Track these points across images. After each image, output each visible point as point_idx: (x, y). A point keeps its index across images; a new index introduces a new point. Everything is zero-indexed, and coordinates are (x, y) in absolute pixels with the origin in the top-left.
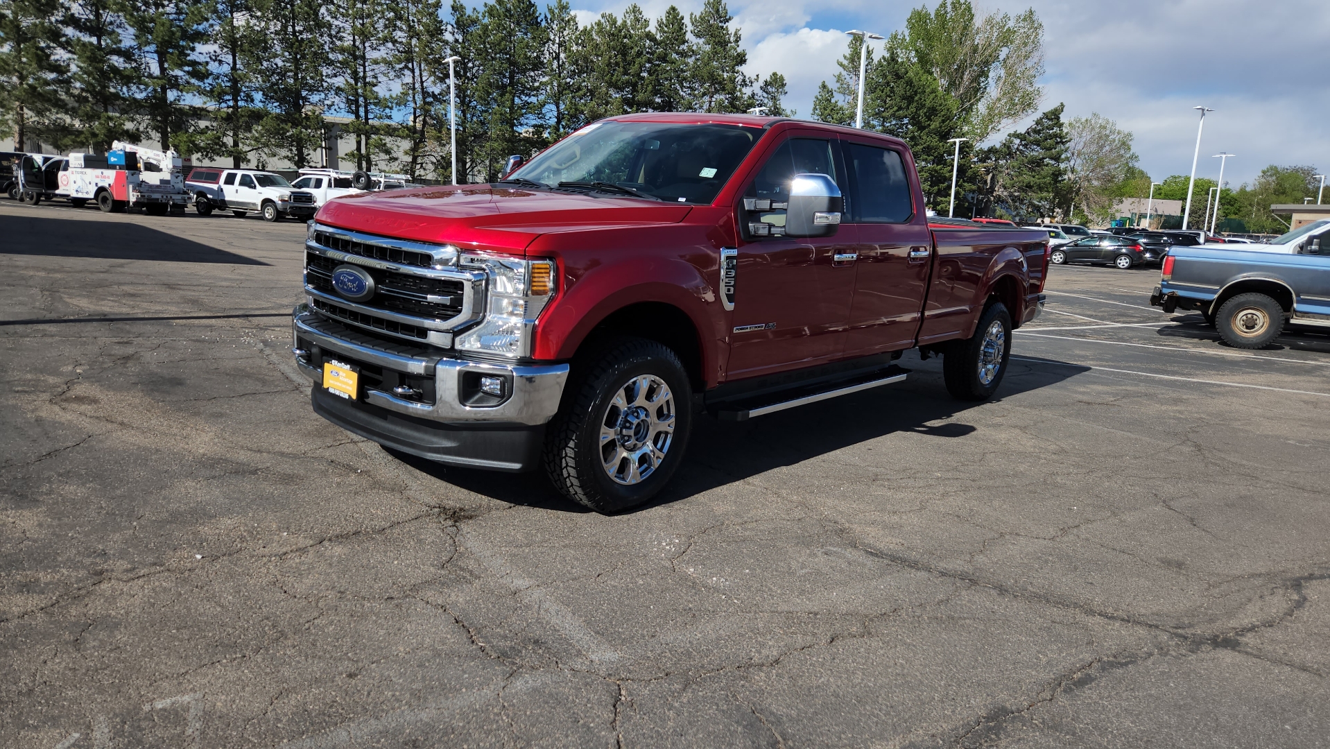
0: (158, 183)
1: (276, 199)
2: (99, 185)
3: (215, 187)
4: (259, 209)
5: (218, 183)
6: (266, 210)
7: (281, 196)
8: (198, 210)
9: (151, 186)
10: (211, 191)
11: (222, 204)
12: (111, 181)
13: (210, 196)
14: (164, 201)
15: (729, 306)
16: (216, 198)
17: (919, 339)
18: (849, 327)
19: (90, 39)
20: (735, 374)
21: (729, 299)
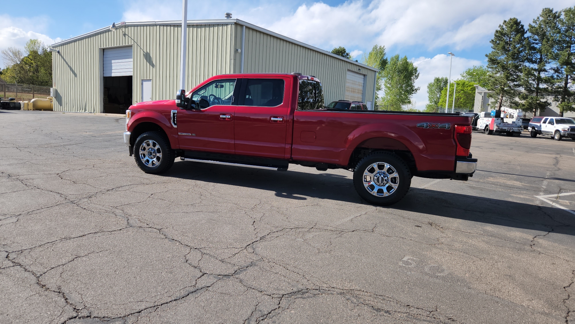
0: (511, 123)
1: (560, 130)
2: (487, 124)
3: (538, 124)
4: (554, 134)
5: (540, 123)
6: (556, 135)
7: (564, 128)
8: (531, 134)
9: (510, 124)
10: (537, 126)
11: (540, 132)
12: (490, 122)
13: (536, 129)
14: (509, 130)
15: (175, 127)
16: (538, 129)
17: (292, 156)
18: (233, 142)
19: (536, 66)
20: (183, 147)
21: (175, 124)
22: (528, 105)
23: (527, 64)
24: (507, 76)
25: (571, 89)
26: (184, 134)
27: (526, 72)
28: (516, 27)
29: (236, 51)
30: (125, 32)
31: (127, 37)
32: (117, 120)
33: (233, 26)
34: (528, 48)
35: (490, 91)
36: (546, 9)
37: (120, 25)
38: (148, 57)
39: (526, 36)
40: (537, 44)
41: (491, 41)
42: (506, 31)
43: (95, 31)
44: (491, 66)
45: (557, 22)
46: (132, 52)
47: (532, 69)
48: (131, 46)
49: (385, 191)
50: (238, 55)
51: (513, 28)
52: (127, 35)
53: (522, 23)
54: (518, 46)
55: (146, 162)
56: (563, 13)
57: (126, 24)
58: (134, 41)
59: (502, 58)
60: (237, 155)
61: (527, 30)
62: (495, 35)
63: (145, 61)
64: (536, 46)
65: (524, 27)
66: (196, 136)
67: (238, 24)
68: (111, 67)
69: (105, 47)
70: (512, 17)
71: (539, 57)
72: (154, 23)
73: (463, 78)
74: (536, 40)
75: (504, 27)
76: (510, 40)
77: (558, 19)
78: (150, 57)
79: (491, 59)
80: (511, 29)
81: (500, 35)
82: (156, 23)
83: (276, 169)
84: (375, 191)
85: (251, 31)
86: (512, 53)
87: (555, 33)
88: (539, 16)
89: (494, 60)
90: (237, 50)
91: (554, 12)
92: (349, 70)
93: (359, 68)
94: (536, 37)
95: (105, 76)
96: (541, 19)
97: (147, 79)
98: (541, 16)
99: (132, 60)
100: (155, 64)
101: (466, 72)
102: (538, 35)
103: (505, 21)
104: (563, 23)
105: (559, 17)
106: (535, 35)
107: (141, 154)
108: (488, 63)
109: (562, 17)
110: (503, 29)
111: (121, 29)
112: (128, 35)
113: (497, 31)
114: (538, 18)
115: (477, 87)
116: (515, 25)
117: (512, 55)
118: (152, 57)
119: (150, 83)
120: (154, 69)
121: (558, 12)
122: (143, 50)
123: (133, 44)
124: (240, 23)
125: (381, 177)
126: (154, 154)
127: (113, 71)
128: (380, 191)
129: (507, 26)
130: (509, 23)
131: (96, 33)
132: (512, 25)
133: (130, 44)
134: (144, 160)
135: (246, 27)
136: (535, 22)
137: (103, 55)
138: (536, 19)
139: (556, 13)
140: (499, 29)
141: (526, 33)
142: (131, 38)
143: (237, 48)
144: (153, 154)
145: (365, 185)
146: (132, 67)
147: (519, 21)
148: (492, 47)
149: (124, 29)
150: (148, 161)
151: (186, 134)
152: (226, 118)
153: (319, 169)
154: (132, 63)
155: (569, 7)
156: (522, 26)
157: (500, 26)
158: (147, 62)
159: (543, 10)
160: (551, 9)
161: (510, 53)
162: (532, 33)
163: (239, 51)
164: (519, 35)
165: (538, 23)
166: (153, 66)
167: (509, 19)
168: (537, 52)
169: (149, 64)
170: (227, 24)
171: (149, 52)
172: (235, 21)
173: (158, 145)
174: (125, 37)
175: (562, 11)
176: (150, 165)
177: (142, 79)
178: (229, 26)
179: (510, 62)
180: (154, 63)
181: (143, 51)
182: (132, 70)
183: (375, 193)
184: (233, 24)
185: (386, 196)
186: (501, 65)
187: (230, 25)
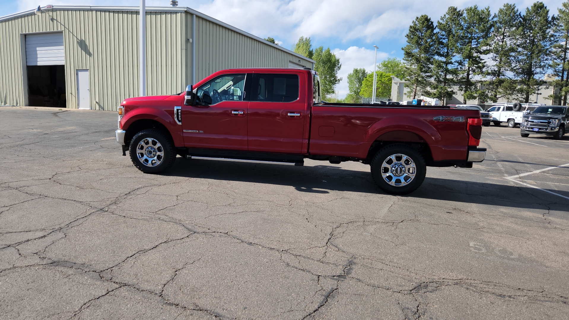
15: (180, 124)
17: (310, 151)
18: (246, 139)
19: (444, 59)
20: (188, 144)
21: (179, 121)
22: (438, 94)
23: (436, 57)
24: (420, 67)
25: (473, 79)
26: (190, 132)
27: (437, 65)
28: (427, 24)
29: (187, 40)
30: (53, 17)
31: (55, 22)
32: (55, 114)
33: (184, 15)
34: (437, 43)
35: (407, 82)
36: (451, 7)
37: (46, 8)
38: (82, 45)
39: (435, 31)
40: (444, 39)
41: (406, 35)
42: (419, 27)
43: (14, 15)
44: (407, 59)
45: (461, 20)
46: (63, 39)
47: (441, 62)
48: (61, 32)
49: (403, 181)
50: (189, 45)
51: (425, 24)
52: (55, 20)
53: (432, 20)
54: (429, 40)
55: (145, 162)
56: (465, 12)
57: (54, 7)
58: (65, 27)
59: (416, 51)
60: (250, 151)
61: (436, 26)
62: (410, 30)
63: (80, 49)
64: (444, 41)
65: (434, 24)
66: (205, 133)
67: (188, 13)
68: (37, 54)
69: (27, 32)
70: (423, 14)
71: (446, 51)
72: (89, 8)
73: (379, 69)
74: (443, 36)
75: (417, 23)
76: (421, 35)
77: (461, 17)
78: (86, 45)
79: (406, 52)
80: (423, 25)
81: (414, 30)
82: (92, 8)
83: (293, 164)
84: (393, 181)
85: (201, 21)
86: (425, 47)
87: (459, 29)
88: (445, 13)
89: (410, 53)
90: (189, 40)
91: (458, 10)
92: (290, 62)
93: (299, 60)
94: (444, 33)
95: (28, 65)
96: (447, 16)
97: (83, 69)
98: (447, 14)
99: (63, 47)
100: (92, 53)
101: (382, 63)
102: (445, 32)
103: (417, 18)
104: (465, 21)
105: (461, 15)
106: (443, 31)
107: (139, 154)
108: (404, 56)
109: (465, 15)
110: (416, 25)
111: (48, 12)
112: (57, 20)
113: (411, 27)
114: (445, 16)
115: (393, 78)
116: (426, 22)
117: (424, 49)
118: (88, 45)
119: (87, 73)
120: (92, 58)
121: (461, 11)
122: (77, 37)
123: (64, 30)
124: (191, 11)
125: (399, 168)
126: (155, 153)
127: (38, 59)
128: (398, 181)
129: (419, 22)
130: (421, 19)
131: (15, 17)
132: (423, 21)
133: (59, 30)
134: (142, 160)
135: (197, 16)
136: (442, 19)
137: (25, 41)
138: (443, 16)
139: (460, 11)
140: (412, 25)
141: (435, 29)
142: (60, 23)
143: (188, 38)
144: (153, 153)
145: (383, 176)
146: (64, 55)
147: (429, 18)
148: (407, 41)
149: (51, 13)
150: (146, 161)
151: (192, 131)
152: (239, 114)
153: (331, 162)
154: (63, 51)
155: (470, 7)
156: (432, 23)
157: (413, 22)
158: (82, 50)
159: (449, 9)
160: (455, 7)
161: (422, 47)
162: (441, 29)
163: (191, 40)
164: (429, 31)
165: (445, 20)
166: (90, 54)
167: (421, 15)
168: (445, 47)
169: (84, 53)
170: (176, 12)
171: (84, 40)
172: (186, 9)
173: (159, 143)
174: (53, 22)
175: (464, 10)
176: (149, 165)
177: (77, 69)
178: (179, 15)
179: (422, 55)
180: (91, 51)
181: (77, 39)
182: (64, 58)
183: (393, 183)
184: (183, 13)
185: (403, 185)
186: (415, 57)
187: (180, 13)
